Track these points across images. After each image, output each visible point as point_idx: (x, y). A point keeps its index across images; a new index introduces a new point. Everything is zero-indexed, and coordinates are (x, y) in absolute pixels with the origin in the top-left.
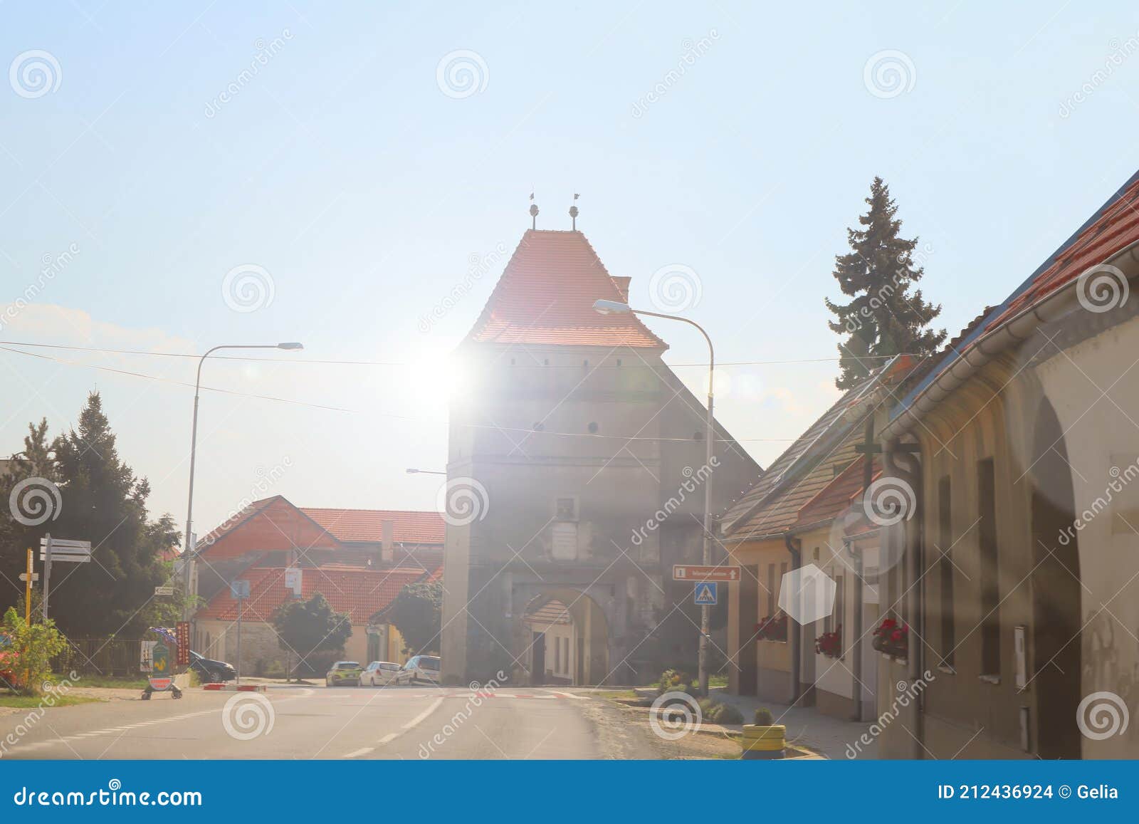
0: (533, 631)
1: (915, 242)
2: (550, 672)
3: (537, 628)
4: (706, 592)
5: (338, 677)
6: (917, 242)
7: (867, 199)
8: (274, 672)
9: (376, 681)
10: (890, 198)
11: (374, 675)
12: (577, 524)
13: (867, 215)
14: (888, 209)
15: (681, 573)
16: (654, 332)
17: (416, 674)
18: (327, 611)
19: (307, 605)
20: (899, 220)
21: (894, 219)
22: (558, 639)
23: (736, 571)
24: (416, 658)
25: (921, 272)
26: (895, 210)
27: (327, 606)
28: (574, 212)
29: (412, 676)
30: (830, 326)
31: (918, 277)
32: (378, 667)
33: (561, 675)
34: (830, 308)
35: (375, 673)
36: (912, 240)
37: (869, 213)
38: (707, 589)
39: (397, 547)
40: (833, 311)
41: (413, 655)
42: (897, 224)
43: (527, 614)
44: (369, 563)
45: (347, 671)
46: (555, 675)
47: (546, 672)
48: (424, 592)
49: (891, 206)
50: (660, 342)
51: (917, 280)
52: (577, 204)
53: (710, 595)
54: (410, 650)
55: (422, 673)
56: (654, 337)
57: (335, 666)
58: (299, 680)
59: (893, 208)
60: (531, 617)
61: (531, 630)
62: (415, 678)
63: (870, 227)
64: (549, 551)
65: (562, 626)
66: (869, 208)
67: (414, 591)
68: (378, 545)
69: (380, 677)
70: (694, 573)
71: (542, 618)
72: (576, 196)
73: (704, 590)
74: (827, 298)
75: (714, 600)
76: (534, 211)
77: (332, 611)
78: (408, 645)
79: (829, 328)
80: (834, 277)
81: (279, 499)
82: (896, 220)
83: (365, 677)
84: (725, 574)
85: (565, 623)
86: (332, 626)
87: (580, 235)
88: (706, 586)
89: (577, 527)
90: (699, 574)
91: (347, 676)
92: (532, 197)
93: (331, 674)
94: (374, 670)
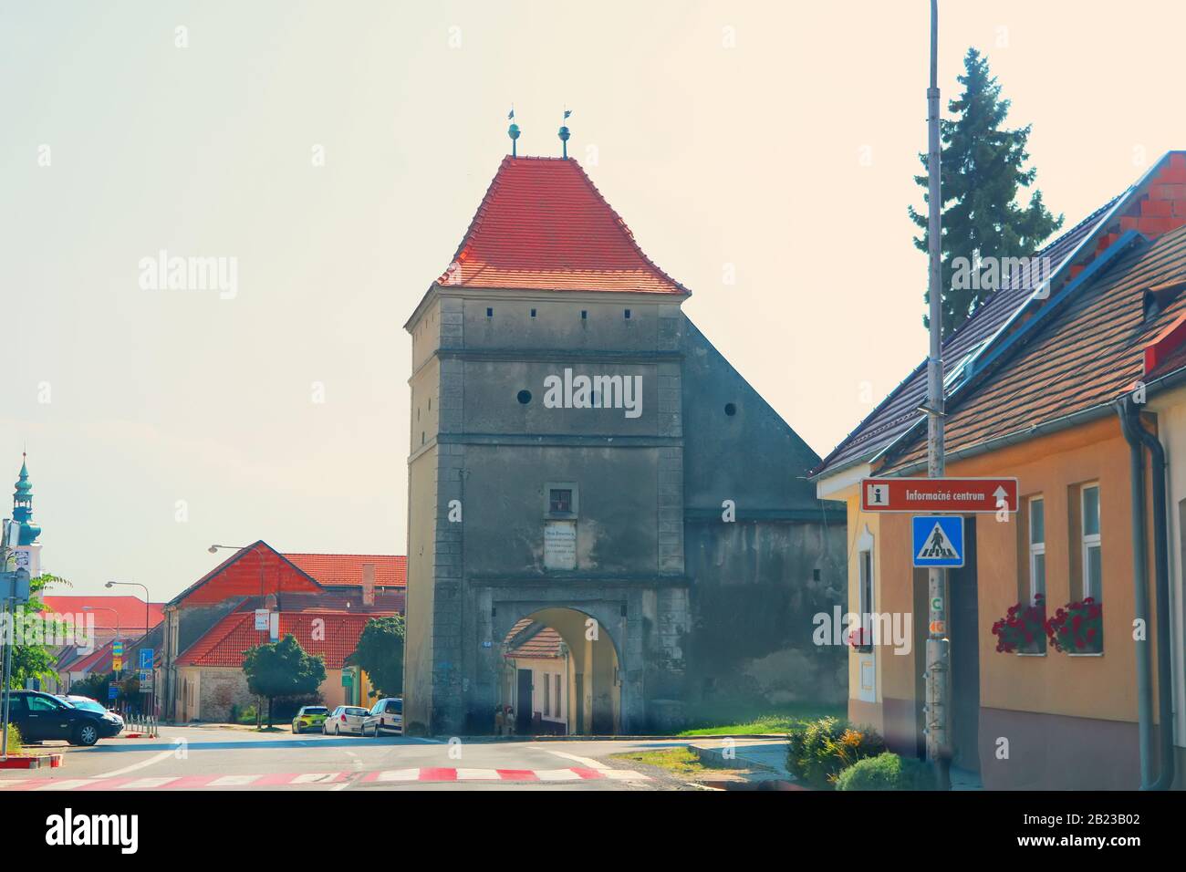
0: (517, 668)
1: (1027, 131)
2: (538, 715)
3: (523, 664)
4: (938, 539)
5: (305, 723)
6: (1029, 132)
7: (960, 78)
8: (248, 718)
9: (342, 729)
10: (990, 77)
11: (339, 721)
12: (576, 523)
13: (961, 99)
14: (988, 89)
15: (878, 496)
16: (671, 276)
17: (382, 719)
18: (298, 654)
19: (276, 647)
20: (1006, 101)
21: (1000, 99)
22: (547, 677)
23: (1007, 490)
24: (384, 701)
25: (1032, 173)
26: (998, 89)
27: (298, 649)
28: (565, 134)
29: (379, 723)
30: (916, 244)
31: (1029, 182)
32: (343, 712)
33: (552, 718)
34: (915, 221)
35: (340, 719)
36: (1023, 129)
37: (963, 95)
38: (941, 531)
39: (379, 591)
40: (919, 224)
41: (380, 697)
42: (1003, 106)
43: (510, 649)
44: (348, 605)
45: (314, 717)
46: (543, 718)
47: (533, 714)
48: (392, 626)
49: (992, 86)
50: (679, 287)
51: (1028, 185)
52: (568, 123)
53: (946, 544)
54: (378, 692)
55: (389, 719)
56: (671, 282)
57: (302, 712)
58: (270, 726)
59: (995, 88)
60: (515, 652)
61: (515, 667)
62: (382, 724)
63: (964, 116)
64: (541, 559)
65: (554, 661)
66: (964, 89)
67: (380, 625)
68: (360, 589)
69: (345, 723)
70: (910, 496)
71: (530, 653)
72: (567, 114)
73: (933, 532)
74: (910, 208)
75: (957, 557)
76: (515, 133)
77: (304, 653)
78: (376, 687)
79: (915, 247)
80: (916, 183)
81: (261, 544)
82: (1002, 101)
83: (330, 724)
84: (981, 496)
85: (556, 657)
86: (303, 668)
87: (573, 162)
88: (937, 525)
89: (576, 526)
90: (920, 497)
91: (314, 722)
92: (511, 115)
93: (297, 719)
94: (339, 716)
